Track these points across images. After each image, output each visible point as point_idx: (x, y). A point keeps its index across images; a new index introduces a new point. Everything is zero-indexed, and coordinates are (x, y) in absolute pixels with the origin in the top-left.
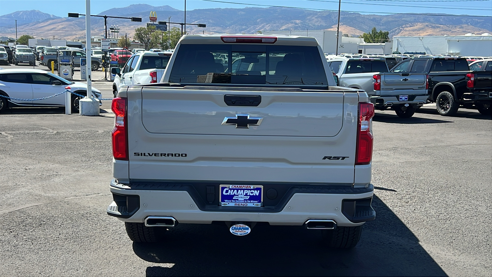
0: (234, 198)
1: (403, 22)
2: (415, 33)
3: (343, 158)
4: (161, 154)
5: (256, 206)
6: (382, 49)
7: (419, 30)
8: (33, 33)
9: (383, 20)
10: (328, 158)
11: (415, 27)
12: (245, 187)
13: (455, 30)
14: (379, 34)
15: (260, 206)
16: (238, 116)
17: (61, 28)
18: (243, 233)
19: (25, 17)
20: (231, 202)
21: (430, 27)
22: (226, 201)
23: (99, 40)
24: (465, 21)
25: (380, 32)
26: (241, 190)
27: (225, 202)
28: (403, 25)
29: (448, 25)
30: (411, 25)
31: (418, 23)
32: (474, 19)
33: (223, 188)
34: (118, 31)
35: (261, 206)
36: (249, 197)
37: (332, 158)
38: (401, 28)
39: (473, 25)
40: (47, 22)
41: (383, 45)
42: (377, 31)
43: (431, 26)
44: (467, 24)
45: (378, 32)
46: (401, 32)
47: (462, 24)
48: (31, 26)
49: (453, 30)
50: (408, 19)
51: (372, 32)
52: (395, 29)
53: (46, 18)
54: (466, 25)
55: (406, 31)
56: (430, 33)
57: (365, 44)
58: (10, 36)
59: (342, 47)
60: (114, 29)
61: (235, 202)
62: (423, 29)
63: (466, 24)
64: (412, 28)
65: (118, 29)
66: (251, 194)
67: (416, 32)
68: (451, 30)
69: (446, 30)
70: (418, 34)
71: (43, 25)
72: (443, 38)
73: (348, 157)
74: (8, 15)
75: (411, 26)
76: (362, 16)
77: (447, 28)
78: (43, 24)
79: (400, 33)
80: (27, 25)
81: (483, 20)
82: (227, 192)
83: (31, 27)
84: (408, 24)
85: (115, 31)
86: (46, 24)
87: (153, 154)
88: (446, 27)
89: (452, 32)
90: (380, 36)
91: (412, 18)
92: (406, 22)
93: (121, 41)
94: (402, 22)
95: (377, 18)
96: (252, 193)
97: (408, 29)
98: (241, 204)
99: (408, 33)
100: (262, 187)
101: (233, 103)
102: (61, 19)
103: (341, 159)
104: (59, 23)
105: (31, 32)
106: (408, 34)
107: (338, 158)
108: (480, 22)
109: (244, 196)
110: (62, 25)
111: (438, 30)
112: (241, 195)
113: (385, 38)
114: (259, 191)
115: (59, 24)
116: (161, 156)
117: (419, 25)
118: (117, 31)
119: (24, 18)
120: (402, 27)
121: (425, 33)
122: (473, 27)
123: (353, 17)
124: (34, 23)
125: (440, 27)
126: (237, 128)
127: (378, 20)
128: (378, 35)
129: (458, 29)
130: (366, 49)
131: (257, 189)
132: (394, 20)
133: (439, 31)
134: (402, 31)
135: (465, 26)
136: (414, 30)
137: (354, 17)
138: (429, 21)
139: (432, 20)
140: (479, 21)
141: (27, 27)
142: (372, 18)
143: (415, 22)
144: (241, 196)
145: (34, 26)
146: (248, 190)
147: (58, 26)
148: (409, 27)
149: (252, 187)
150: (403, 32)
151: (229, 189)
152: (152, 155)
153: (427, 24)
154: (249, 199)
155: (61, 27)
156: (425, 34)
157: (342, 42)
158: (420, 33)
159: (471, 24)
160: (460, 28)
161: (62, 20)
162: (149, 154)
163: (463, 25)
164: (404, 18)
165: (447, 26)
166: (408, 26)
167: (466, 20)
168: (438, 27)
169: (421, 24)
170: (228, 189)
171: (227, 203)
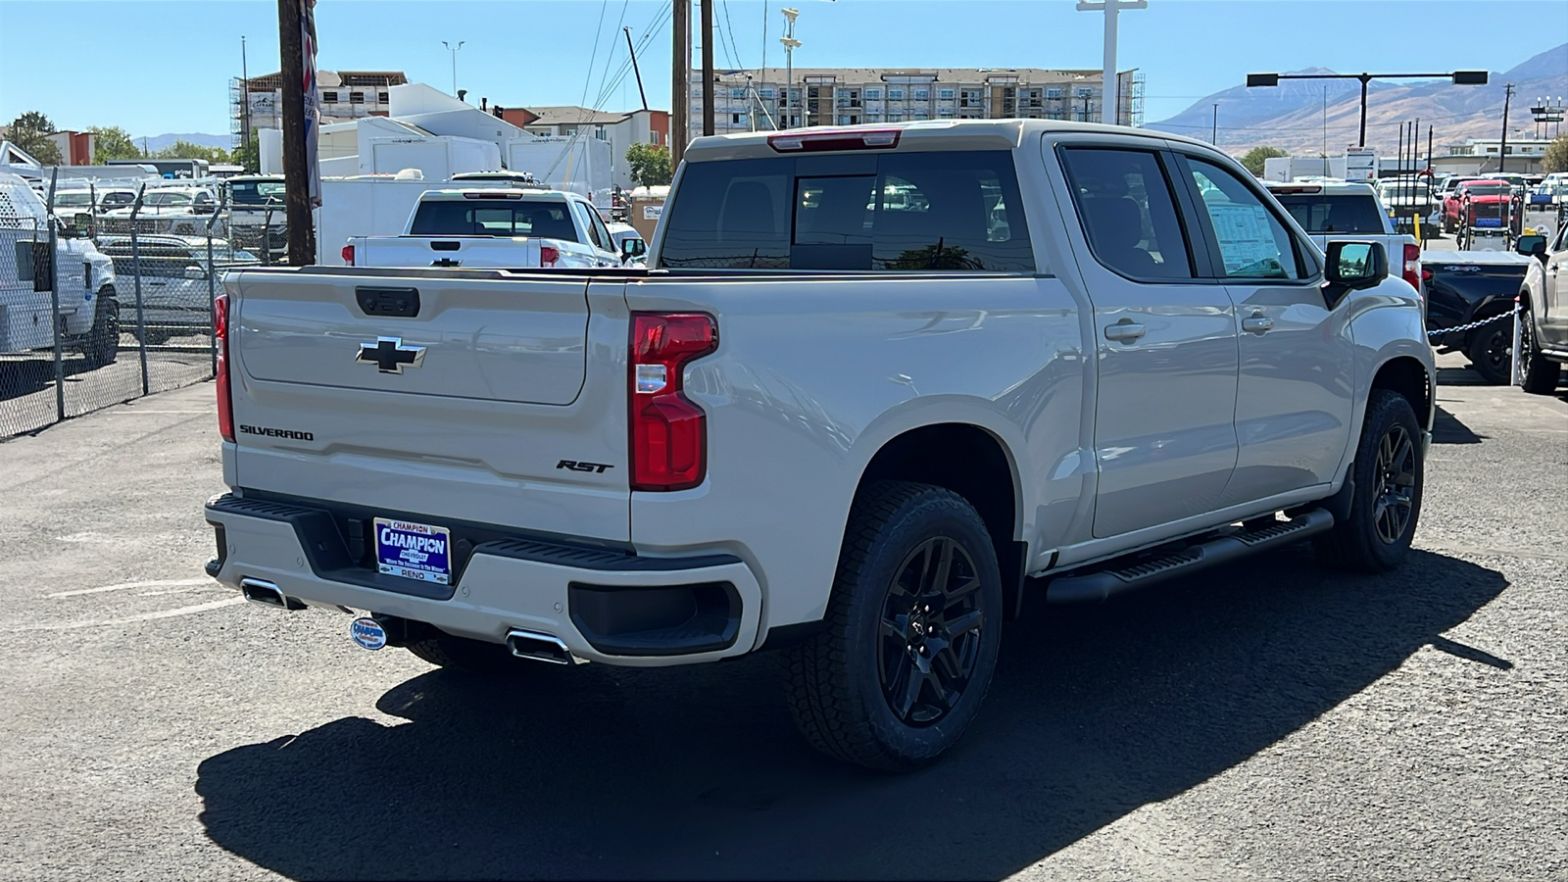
0: (400, 556)
3: (602, 469)
4: (276, 431)
5: (439, 582)
8: (1305, 138)
10: (567, 466)
12: (416, 527)
15: (446, 583)
16: (378, 342)
17: (1392, 117)
18: (375, 642)
19: (1282, 94)
20: (396, 565)
22: (388, 560)
23: (1489, 150)
26: (411, 534)
27: (385, 562)
33: (381, 527)
34: (1561, 116)
35: (449, 584)
36: (426, 555)
37: (576, 467)
40: (1348, 102)
48: (1298, 119)
53: (1347, 90)
58: (1236, 151)
60: (1547, 109)
61: (404, 566)
65: (1559, 109)
66: (430, 549)
71: (1339, 112)
73: (612, 467)
74: (1234, 88)
78: (1337, 110)
80: (1290, 117)
82: (388, 538)
83: (1300, 122)
85: (1549, 115)
86: (1346, 109)
87: (265, 430)
93: (1554, 150)
96: (431, 545)
98: (416, 573)
100: (446, 531)
101: (372, 309)
102: (1396, 90)
103: (598, 471)
104: (1386, 102)
105: (1299, 136)
107: (589, 467)
109: (420, 551)
110: (1396, 108)
114: (442, 543)
115: (1385, 105)
116: (276, 435)
118: (1556, 115)
119: (1279, 97)
124: (1311, 109)
126: (380, 372)
131: (438, 537)
141: (1290, 120)
144: (414, 549)
145: (1307, 119)
146: (422, 536)
147: (1384, 112)
149: (430, 529)
151: (392, 531)
152: (264, 433)
154: (428, 563)
155: (1391, 114)
161: (1396, 92)
162: (259, 429)
170: (389, 530)
171: (388, 567)
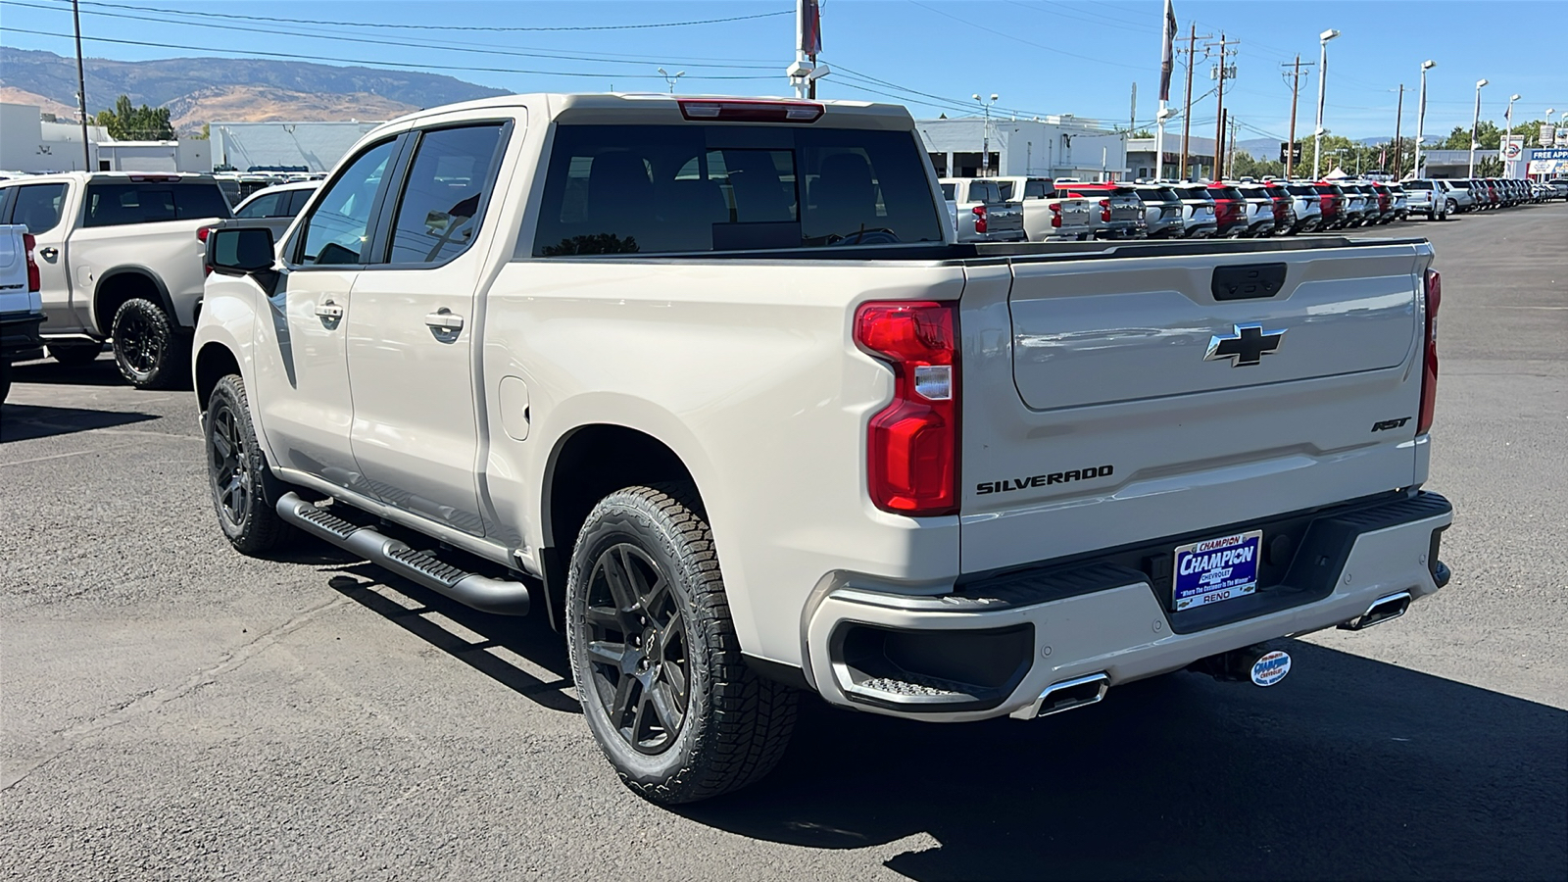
0: (1201, 582)
1: (192, 82)
2: (232, 115)
3: (1403, 422)
4: (1050, 477)
5: (1246, 593)
6: (171, 158)
7: (242, 104)
9: (130, 76)
10: (1380, 427)
11: (230, 98)
12: (1224, 541)
13: (340, 107)
14: (140, 114)
15: (1253, 591)
16: (1242, 330)
18: (1276, 676)
20: (1196, 594)
21: (271, 96)
22: (1187, 593)
24: (361, 83)
25: (142, 108)
26: (1216, 552)
27: (1182, 596)
28: (193, 91)
29: (319, 94)
30: (217, 91)
31: (237, 87)
32: (383, 79)
33: (1182, 556)
35: (1256, 591)
36: (1231, 569)
37: (1386, 426)
38: (188, 100)
39: (381, 95)
41: (172, 147)
42: (133, 107)
43: (273, 94)
44: (367, 89)
45: (138, 110)
46: (191, 112)
47: (355, 91)
49: (334, 108)
50: (206, 75)
51: (120, 109)
52: (172, 101)
54: (366, 94)
55: (204, 107)
56: (273, 115)
57: (111, 142)
59: (45, 152)
61: (1204, 592)
62: (251, 102)
63: (364, 91)
64: (220, 99)
66: (1237, 561)
67: (234, 111)
68: (327, 108)
69: (315, 107)
70: (239, 116)
72: (348, 127)
73: (1410, 418)
75: (216, 95)
76: (65, 62)
77: (317, 102)
79: (189, 114)
81: (405, 82)
82: (1188, 566)
84: (207, 88)
87: (1028, 479)
88: (314, 98)
89: (332, 112)
90: (146, 122)
91: (218, 71)
92: (202, 84)
94: (188, 82)
95: (112, 68)
96: (1239, 556)
97: (209, 103)
98: (1218, 594)
99: (211, 113)
100: (1259, 533)
101: (1232, 292)
103: (1400, 426)
106: (212, 117)
107: (1395, 424)
108: (398, 87)
109: (1223, 568)
111: (293, 106)
112: (1216, 567)
113: (158, 125)
114: (1252, 547)
116: (1050, 482)
117: (239, 93)
120: (191, 97)
121: (259, 113)
122: (385, 99)
123: (38, 65)
125: (297, 98)
126: (1238, 365)
127: (117, 76)
128: (137, 117)
129: (347, 105)
130: (122, 160)
131: (1246, 544)
132: (164, 75)
133: (298, 109)
134: (194, 109)
135: (364, 97)
136: (227, 106)
137: (38, 63)
138: (266, 81)
139: (273, 77)
140: (396, 83)
142: (95, 69)
143: (225, 83)
144: (1216, 570)
146: (1230, 549)
148: (213, 98)
149: (1241, 537)
150: (197, 110)
151: (1195, 556)
152: (1025, 486)
153: (261, 89)
154: (1232, 578)
156: (258, 116)
157: (44, 139)
158: (245, 114)
159: (379, 93)
160: (350, 101)
163: (360, 95)
164: (193, 70)
165: (317, 97)
166: (208, 93)
167: (363, 81)
168: (292, 98)
169: (244, 90)
170: (1191, 557)
171: (1187, 600)
